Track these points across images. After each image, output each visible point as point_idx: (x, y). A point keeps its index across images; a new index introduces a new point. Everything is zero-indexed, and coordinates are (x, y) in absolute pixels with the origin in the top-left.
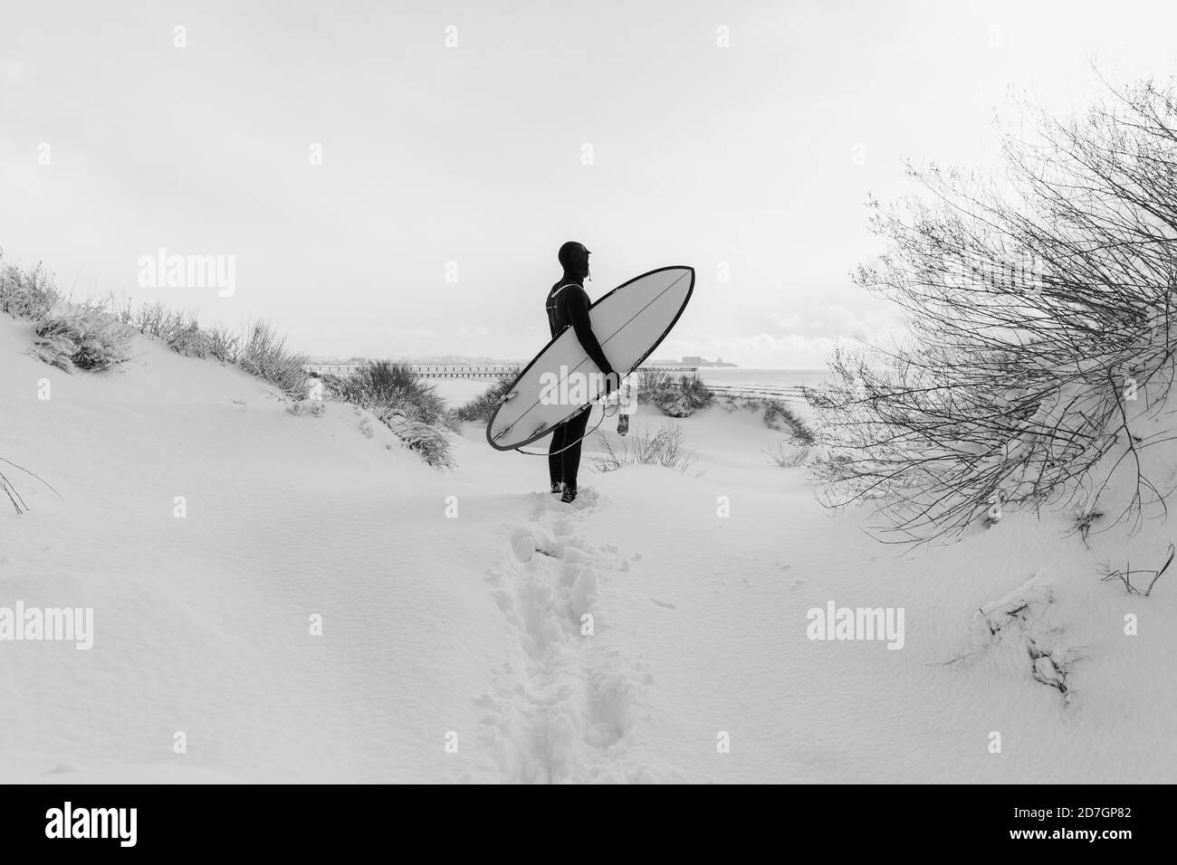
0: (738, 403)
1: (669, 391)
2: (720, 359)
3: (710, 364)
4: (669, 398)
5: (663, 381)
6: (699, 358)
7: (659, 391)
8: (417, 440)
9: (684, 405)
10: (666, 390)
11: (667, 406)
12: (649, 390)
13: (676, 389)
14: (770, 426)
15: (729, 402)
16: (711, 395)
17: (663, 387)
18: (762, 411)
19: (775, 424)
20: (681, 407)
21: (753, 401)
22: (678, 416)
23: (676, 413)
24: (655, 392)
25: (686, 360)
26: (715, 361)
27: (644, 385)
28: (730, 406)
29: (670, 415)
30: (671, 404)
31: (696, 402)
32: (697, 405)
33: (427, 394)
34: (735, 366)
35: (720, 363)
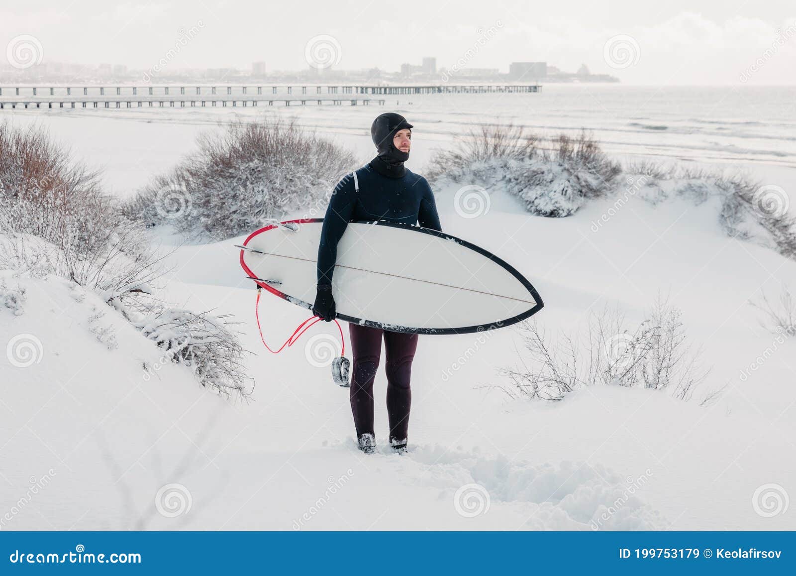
0: (667, 186)
1: (533, 165)
2: (584, 67)
3: (564, 77)
4: (534, 179)
5: (522, 143)
6: (543, 65)
7: (513, 163)
8: (185, 344)
9: (564, 192)
10: (527, 162)
11: (532, 194)
12: (494, 162)
13: (546, 159)
14: (731, 233)
15: (650, 185)
16: (616, 171)
17: (521, 156)
18: (715, 203)
19: (741, 227)
20: (558, 197)
21: (698, 182)
22: (553, 214)
23: (549, 208)
24: (505, 166)
25: (518, 69)
26: (574, 71)
27: (481, 151)
28: (652, 192)
29: (539, 212)
30: (538, 190)
31: (588, 186)
32: (586, 192)
33: (85, 186)
34: (612, 80)
35: (584, 75)
